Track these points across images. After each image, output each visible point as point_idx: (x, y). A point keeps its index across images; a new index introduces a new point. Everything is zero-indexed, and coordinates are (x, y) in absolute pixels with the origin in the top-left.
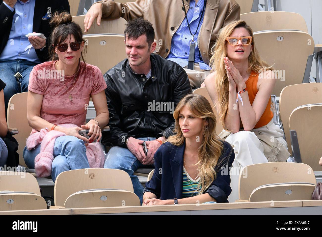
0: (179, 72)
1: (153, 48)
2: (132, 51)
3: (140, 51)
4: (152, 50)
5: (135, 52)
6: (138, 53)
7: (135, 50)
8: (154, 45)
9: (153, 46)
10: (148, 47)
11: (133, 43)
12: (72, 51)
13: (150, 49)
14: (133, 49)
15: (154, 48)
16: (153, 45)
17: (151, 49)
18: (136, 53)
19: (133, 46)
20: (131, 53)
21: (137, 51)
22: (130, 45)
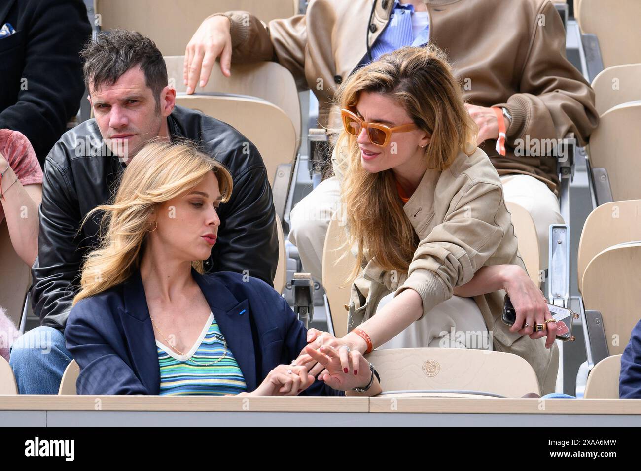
1: (169, 103)
2: (114, 116)
3: (134, 115)
4: (166, 108)
5: (120, 118)
6: (129, 120)
7: (119, 113)
8: (170, 96)
9: (167, 98)
10: (152, 101)
11: (111, 95)
13: (160, 106)
14: (114, 110)
15: (171, 104)
16: (167, 94)
17: (162, 105)
18: (124, 121)
19: (113, 101)
20: (110, 124)
21: (126, 116)
22: (103, 101)
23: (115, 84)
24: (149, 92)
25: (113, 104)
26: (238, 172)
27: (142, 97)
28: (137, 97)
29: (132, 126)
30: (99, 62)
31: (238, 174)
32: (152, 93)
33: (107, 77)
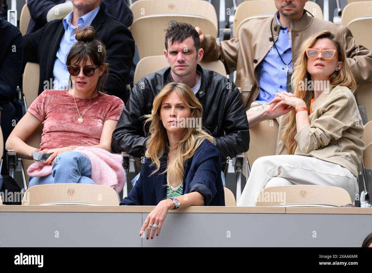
0: (234, 92)
1: (200, 56)
2: (179, 57)
3: (188, 57)
5: (182, 58)
7: (182, 55)
9: (200, 54)
11: (179, 47)
12: (84, 76)
14: (180, 54)
16: (200, 52)
18: (183, 59)
19: (179, 50)
20: (177, 60)
21: (184, 58)
22: (175, 50)
23: (182, 42)
24: (194, 49)
25: (180, 51)
26: (234, 90)
27: (192, 50)
28: (190, 50)
29: (186, 62)
30: (174, 33)
31: (234, 91)
32: (195, 49)
33: (178, 39)
